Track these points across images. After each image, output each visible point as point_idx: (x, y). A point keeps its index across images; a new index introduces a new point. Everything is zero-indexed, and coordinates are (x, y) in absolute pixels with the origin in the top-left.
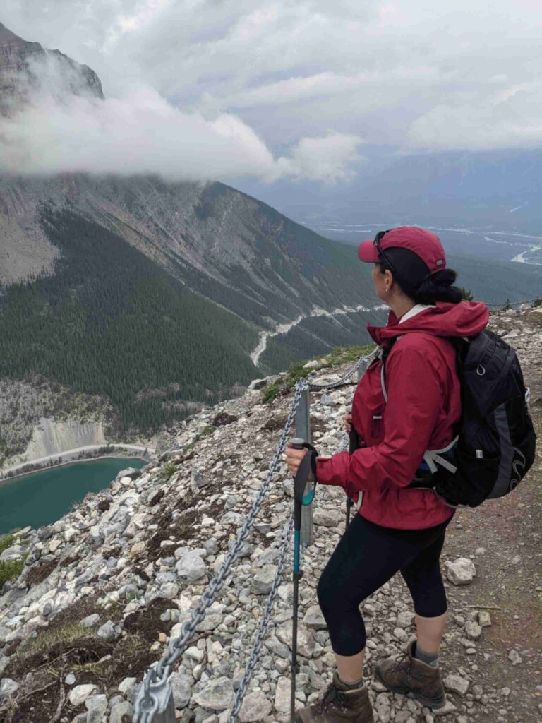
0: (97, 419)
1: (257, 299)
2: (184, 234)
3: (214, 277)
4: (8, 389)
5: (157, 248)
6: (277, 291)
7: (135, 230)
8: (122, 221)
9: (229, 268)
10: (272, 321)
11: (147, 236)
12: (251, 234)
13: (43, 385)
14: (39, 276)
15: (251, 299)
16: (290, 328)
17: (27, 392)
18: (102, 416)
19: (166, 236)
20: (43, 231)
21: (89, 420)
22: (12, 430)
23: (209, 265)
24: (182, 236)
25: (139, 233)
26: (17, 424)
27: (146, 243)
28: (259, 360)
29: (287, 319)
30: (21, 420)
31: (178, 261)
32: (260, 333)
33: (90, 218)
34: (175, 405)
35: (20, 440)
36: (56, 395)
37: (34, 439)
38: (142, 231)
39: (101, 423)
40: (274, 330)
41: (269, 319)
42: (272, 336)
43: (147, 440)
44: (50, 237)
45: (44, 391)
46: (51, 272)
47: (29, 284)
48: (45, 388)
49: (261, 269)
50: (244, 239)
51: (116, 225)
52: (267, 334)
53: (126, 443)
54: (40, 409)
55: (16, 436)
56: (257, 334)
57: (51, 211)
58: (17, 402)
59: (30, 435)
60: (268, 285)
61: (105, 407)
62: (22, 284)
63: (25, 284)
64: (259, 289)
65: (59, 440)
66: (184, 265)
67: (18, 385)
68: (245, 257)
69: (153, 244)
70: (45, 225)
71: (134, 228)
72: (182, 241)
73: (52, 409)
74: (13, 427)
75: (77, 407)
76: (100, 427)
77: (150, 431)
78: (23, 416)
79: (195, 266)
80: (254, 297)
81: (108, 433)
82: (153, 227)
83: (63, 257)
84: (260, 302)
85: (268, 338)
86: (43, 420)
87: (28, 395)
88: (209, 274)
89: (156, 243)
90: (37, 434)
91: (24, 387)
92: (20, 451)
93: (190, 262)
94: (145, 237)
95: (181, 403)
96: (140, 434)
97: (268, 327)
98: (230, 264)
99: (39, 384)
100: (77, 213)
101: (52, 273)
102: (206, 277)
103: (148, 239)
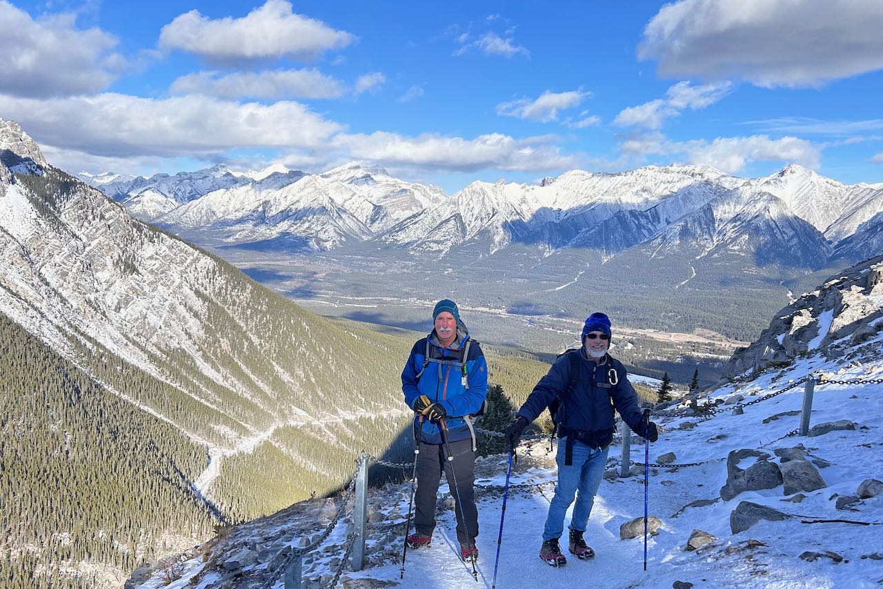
1: (206, 398)
2: (92, 298)
3: (137, 364)
6: (239, 387)
9: (163, 352)
10: (230, 432)
11: (29, 298)
15: (197, 397)
16: (256, 443)
23: (131, 346)
24: (89, 302)
25: (16, 295)
27: (26, 310)
29: (253, 429)
31: (79, 338)
38: (20, 290)
40: (231, 446)
41: (224, 430)
42: (228, 454)
49: (215, 354)
52: (221, 452)
60: (226, 378)
64: (210, 383)
66: (89, 345)
68: (190, 336)
79: (106, 346)
80: (202, 394)
82: (41, 287)
84: (211, 403)
85: (223, 458)
93: (98, 340)
94: (26, 301)
97: (221, 439)
98: (166, 346)
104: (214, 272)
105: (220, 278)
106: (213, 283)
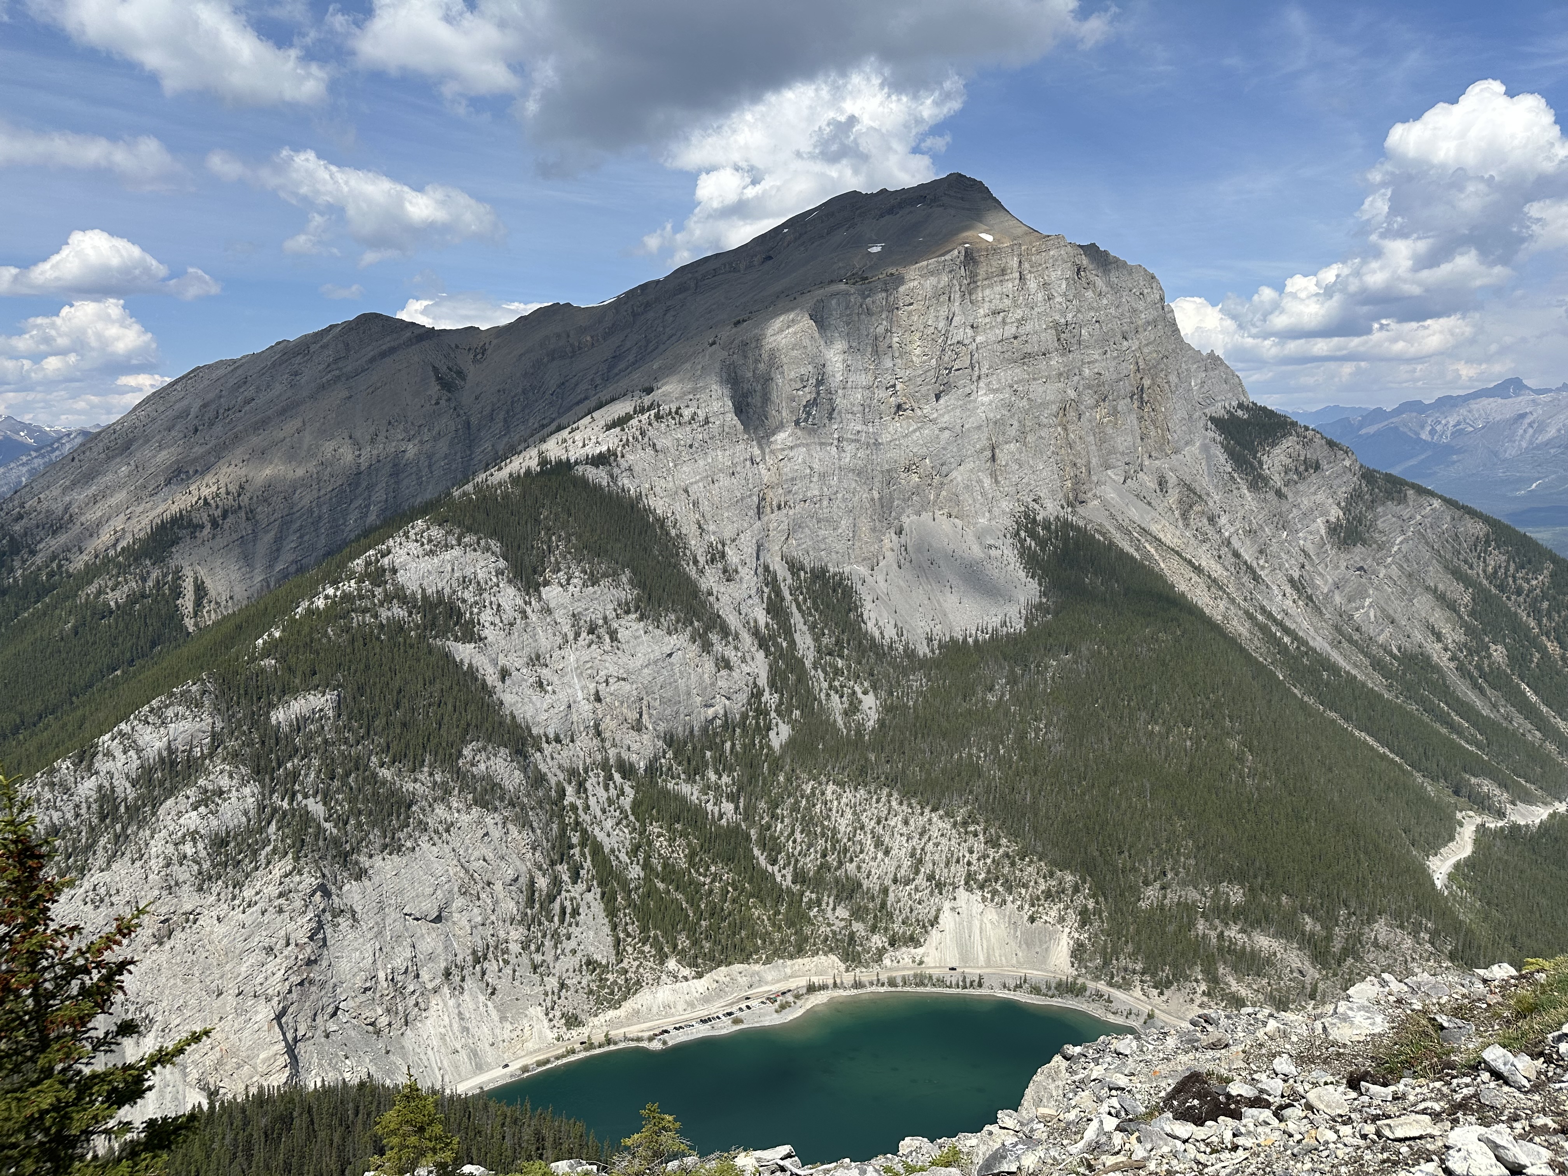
0: (1062, 920)
1: (1460, 734)
2: (1296, 576)
3: (1354, 672)
4: (912, 822)
5: (1233, 601)
6: (1520, 723)
7: (1190, 562)
8: (1168, 543)
9: (1394, 656)
10: (1497, 792)
11: (1214, 575)
12: (1461, 587)
13: (971, 828)
14: (995, 630)
15: (1444, 731)
16: (1545, 817)
17: (942, 835)
18: (1072, 918)
19: (1256, 578)
20: (1016, 552)
21: (1044, 917)
22: (906, 898)
23: (1345, 644)
24: (1291, 581)
25: (1198, 570)
26: (917, 889)
27: (1209, 588)
28: (1451, 877)
29: (1539, 793)
30: (926, 884)
31: (1274, 629)
32: (1459, 815)
33: (1103, 535)
34: (1226, 933)
35: (918, 920)
36: (991, 852)
37: (941, 927)
38: (1204, 564)
39: (1067, 930)
40: (1501, 815)
41: (1487, 786)
42: (1492, 826)
43: (1155, 992)
44: (1027, 563)
45: (971, 839)
46: (1019, 625)
47: (976, 641)
48: (976, 835)
49: (1479, 667)
50: (1441, 598)
51: (1153, 551)
52: (1479, 820)
53: (1110, 984)
54: (960, 871)
55: (911, 912)
56: (1451, 818)
57: (1034, 519)
58: (923, 849)
59: (937, 917)
60: (1494, 706)
61: (1079, 900)
62: (965, 640)
63: (970, 640)
64: (1466, 710)
65: (984, 941)
66: (1286, 639)
67: (930, 820)
68: (1439, 637)
69: (1225, 591)
70: (1022, 541)
71: (1188, 556)
72: (1289, 590)
73: (981, 877)
74: (910, 894)
75: (1025, 886)
76: (1065, 936)
77: (1166, 972)
78: (930, 878)
79: (1311, 643)
80: (1453, 727)
81: (1078, 952)
82: (1230, 559)
83: (1044, 600)
84: (1467, 742)
85: (1481, 829)
86: (961, 893)
87: (944, 841)
88: (1342, 662)
89: (1231, 589)
90: (947, 919)
91: (939, 824)
92: (913, 941)
93: (1300, 634)
94: (1209, 576)
95: (1242, 931)
96: (1143, 974)
97: (1482, 804)
98: (1399, 649)
99: (965, 824)
100: (1081, 523)
101: (1018, 627)
102: (1334, 669)
103: (1214, 581)
104: (1487, 543)
105: (1496, 552)
106: (1485, 559)
